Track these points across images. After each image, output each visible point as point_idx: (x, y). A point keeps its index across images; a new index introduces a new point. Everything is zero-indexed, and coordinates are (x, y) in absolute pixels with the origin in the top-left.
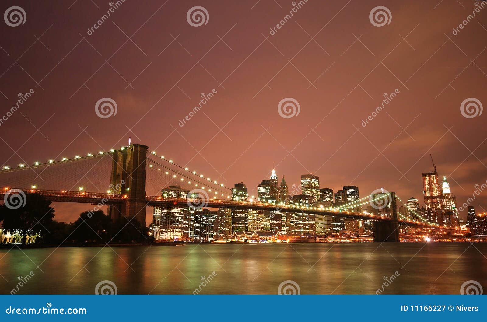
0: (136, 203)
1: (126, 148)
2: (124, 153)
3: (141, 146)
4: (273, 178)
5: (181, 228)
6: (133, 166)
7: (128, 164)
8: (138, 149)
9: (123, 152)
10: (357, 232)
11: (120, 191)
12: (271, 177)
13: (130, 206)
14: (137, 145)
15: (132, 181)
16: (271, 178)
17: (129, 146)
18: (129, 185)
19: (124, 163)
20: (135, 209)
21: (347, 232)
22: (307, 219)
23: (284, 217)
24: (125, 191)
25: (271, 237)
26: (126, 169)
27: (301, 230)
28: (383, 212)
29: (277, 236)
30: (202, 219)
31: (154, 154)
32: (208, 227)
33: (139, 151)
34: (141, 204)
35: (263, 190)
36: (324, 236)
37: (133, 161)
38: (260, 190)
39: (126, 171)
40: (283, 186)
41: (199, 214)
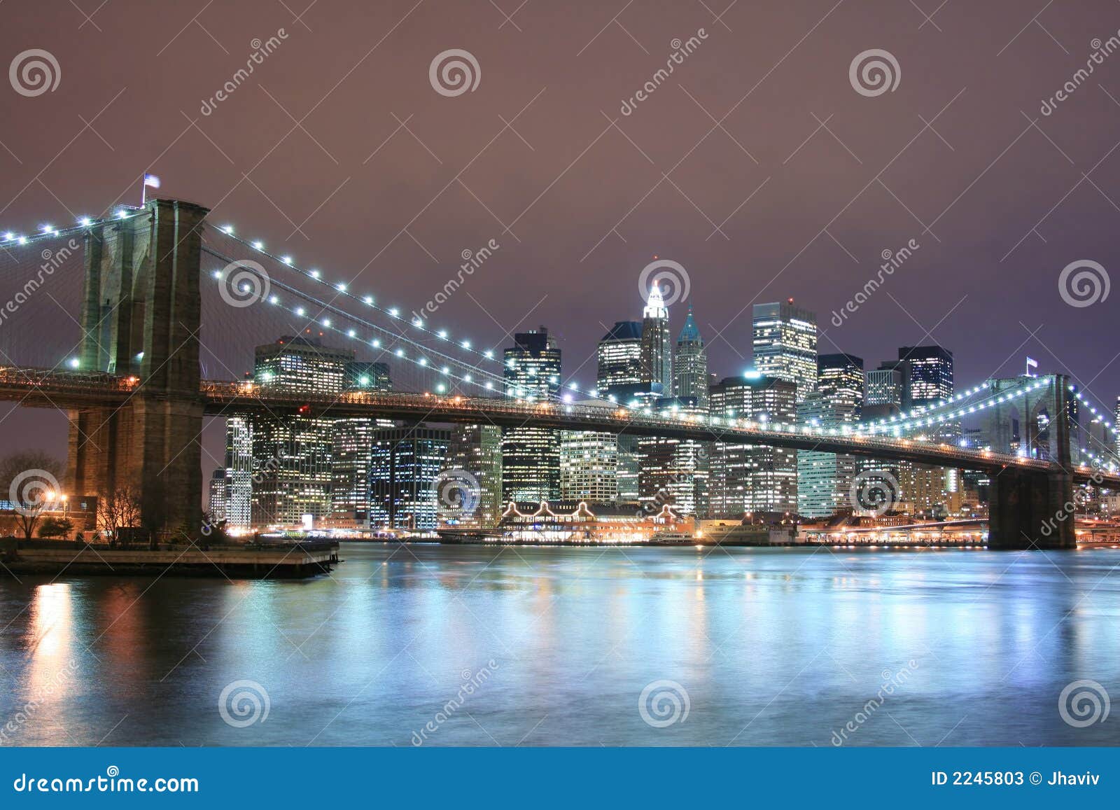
0: (168, 404)
1: (132, 212)
2: (127, 233)
3: (184, 206)
4: (653, 315)
5: (323, 485)
6: (156, 278)
7: (138, 269)
8: (174, 218)
9: (120, 226)
10: (937, 509)
11: (113, 361)
12: (646, 310)
13: (147, 414)
14: (171, 202)
15: (154, 329)
16: (648, 314)
17: (143, 207)
18: (144, 343)
19: (126, 266)
20: (164, 425)
21: (904, 507)
22: (769, 460)
23: (688, 454)
24: (130, 362)
25: (639, 524)
26: (133, 287)
27: (748, 500)
28: (1025, 442)
29: (663, 520)
30: (397, 456)
31: (227, 235)
32: (418, 484)
33: (177, 224)
34: (184, 408)
35: (617, 356)
36: (824, 522)
37: (154, 258)
38: (607, 355)
39: (132, 293)
40: (689, 344)
41: (389, 438)
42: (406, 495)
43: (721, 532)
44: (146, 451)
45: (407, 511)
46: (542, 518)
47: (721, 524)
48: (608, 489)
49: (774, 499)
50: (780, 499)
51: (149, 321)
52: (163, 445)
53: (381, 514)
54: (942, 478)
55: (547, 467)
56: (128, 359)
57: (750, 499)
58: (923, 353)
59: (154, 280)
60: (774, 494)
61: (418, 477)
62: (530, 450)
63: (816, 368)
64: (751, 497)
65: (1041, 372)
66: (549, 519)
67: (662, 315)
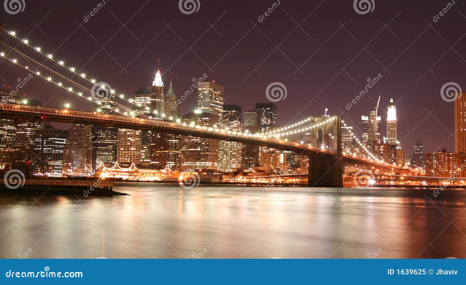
4: (157, 85)
12: (154, 83)
21: (263, 169)
22: (207, 148)
25: (156, 173)
27: (198, 164)
28: (324, 143)
29: (165, 172)
30: (44, 142)
32: (54, 154)
35: (140, 102)
36: (232, 174)
38: (136, 101)
40: (170, 98)
41: (41, 133)
42: (48, 159)
46: (114, 170)
48: (137, 158)
49: (209, 164)
50: (212, 164)
54: (278, 158)
61: (54, 151)
63: (222, 110)
65: (331, 115)
66: (118, 170)
67: (161, 85)
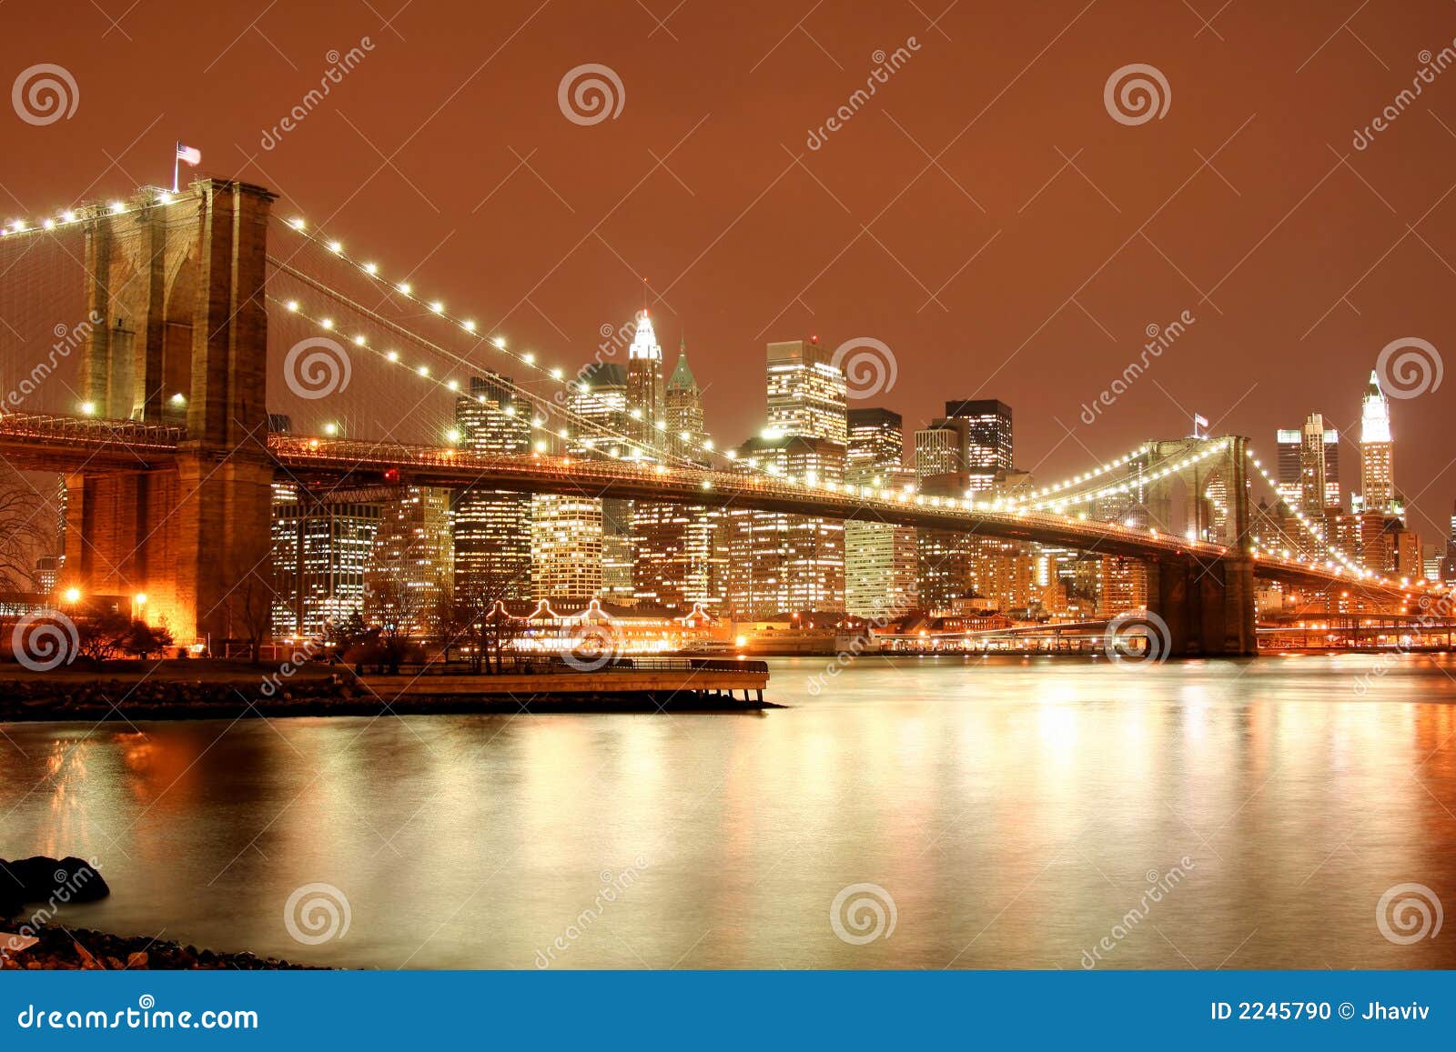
0: (230, 466)
2: (156, 226)
3: (247, 190)
4: (642, 355)
6: (211, 289)
7: (174, 274)
8: (232, 206)
9: (147, 216)
10: (1034, 607)
11: (139, 405)
12: (633, 348)
13: (202, 480)
14: (229, 183)
15: (208, 362)
16: (635, 353)
19: (156, 273)
20: (223, 496)
21: (986, 605)
22: (810, 544)
23: (700, 537)
24: (162, 408)
25: (664, 628)
26: (166, 302)
27: (782, 597)
28: (1194, 521)
29: (692, 624)
30: (306, 540)
31: (296, 232)
32: (336, 576)
33: (237, 214)
34: (251, 472)
35: (592, 408)
36: (895, 625)
37: (207, 260)
38: (579, 407)
39: (165, 310)
40: (681, 394)
41: (294, 515)
42: (319, 592)
43: (769, 638)
44: (201, 532)
45: (321, 613)
46: (538, 622)
47: (768, 628)
48: (592, 582)
49: (817, 595)
50: (825, 595)
51: (200, 349)
52: (223, 522)
53: (285, 616)
54: (1031, 568)
55: (514, 554)
56: (160, 403)
57: (785, 596)
58: (977, 408)
59: (208, 291)
60: (816, 589)
61: (335, 567)
62: (491, 531)
63: (845, 426)
64: (786, 593)
65: (1215, 433)
66: (548, 622)
67: (653, 356)
